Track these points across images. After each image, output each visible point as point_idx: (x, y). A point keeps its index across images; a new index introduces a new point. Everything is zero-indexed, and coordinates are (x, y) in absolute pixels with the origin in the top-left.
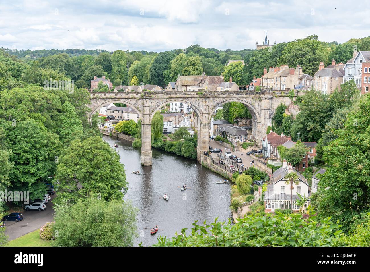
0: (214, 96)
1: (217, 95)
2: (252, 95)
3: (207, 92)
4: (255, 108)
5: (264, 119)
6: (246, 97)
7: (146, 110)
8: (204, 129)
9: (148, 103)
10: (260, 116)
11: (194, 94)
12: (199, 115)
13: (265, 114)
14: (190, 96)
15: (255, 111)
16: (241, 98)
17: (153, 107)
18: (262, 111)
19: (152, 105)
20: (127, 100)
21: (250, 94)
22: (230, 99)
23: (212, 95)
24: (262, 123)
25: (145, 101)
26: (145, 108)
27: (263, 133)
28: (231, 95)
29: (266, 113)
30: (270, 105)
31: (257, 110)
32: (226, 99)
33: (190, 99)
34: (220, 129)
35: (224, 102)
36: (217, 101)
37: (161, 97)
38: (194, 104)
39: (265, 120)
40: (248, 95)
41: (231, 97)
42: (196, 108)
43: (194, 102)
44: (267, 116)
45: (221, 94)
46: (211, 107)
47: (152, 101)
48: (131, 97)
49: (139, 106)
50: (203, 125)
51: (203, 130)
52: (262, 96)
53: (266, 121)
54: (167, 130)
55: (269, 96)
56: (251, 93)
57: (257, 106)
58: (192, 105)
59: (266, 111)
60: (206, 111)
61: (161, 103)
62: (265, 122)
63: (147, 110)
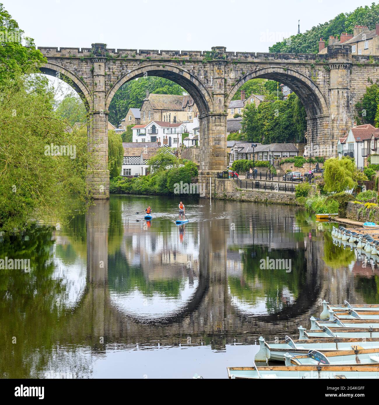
0: (236, 59)
1: (242, 58)
2: (312, 62)
3: (223, 49)
4: (317, 87)
5: (336, 108)
6: (300, 64)
7: (97, 82)
8: (216, 125)
9: (103, 68)
10: (327, 104)
11: (196, 55)
12: (207, 98)
13: (338, 98)
14: (187, 58)
15: (317, 92)
16: (290, 66)
17: (113, 77)
18: (332, 92)
19: (112, 73)
20: (59, 60)
21: (307, 58)
22: (269, 66)
23: (232, 57)
24: (333, 117)
25: (96, 65)
26: (97, 80)
27: (335, 136)
28: (270, 58)
29: (341, 97)
30: (348, 80)
31: (322, 90)
32: (260, 67)
33: (189, 64)
34: (239, 150)
35: (256, 72)
36: (242, 69)
37: (130, 57)
38: (196, 74)
39: (338, 110)
40: (303, 61)
41: (270, 63)
42: (200, 83)
43: (195, 71)
44: (343, 102)
45: (250, 56)
46: (230, 82)
47: (111, 65)
48: (67, 56)
49: (85, 76)
50: (214, 118)
51: (214, 128)
52: (332, 61)
53: (341, 111)
54: (130, 173)
55: (345, 61)
56: (309, 56)
57: (321, 83)
58: (191, 76)
59: (340, 92)
60: (220, 88)
61: (130, 71)
62: (338, 114)
63: (101, 82)
